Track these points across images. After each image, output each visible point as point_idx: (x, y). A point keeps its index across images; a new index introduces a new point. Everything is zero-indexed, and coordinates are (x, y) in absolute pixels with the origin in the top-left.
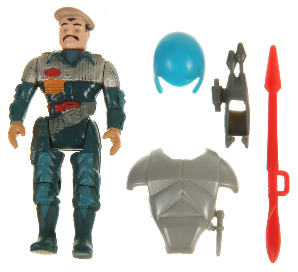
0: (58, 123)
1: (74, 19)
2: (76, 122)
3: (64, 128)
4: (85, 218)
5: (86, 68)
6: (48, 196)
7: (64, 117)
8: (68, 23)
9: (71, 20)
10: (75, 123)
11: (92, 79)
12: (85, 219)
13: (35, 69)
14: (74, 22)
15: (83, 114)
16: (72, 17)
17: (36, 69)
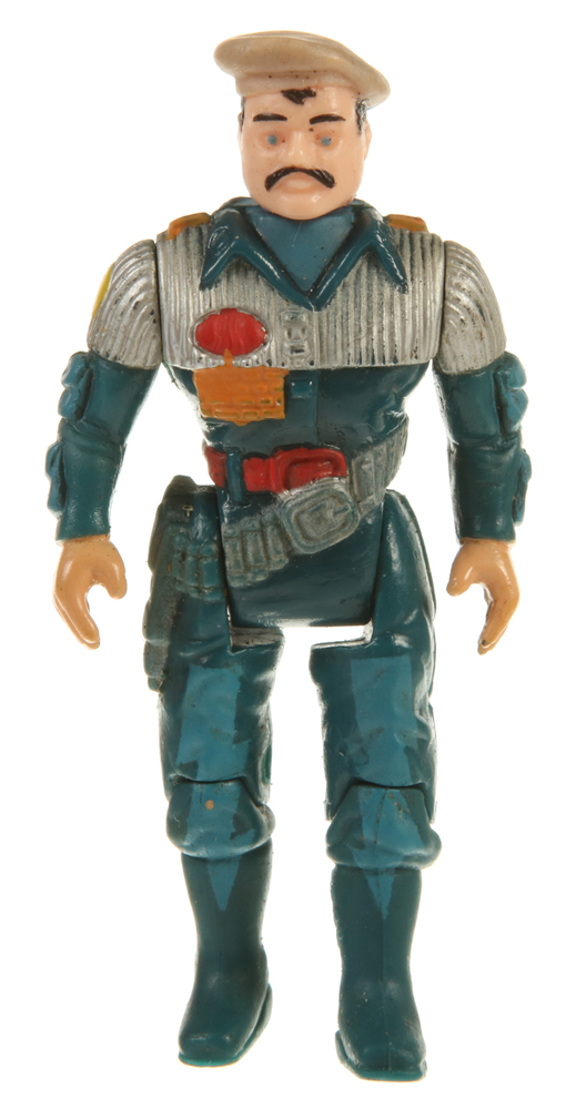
0: (261, 544)
1: (309, 93)
2: (337, 538)
3: (287, 561)
4: (385, 912)
5: (370, 308)
6: (233, 836)
7: (289, 521)
8: (285, 115)
9: (297, 96)
10: (333, 541)
11: (399, 357)
12: (385, 918)
13: (152, 313)
14: (311, 108)
15: (364, 497)
16: (300, 85)
17: (156, 313)
